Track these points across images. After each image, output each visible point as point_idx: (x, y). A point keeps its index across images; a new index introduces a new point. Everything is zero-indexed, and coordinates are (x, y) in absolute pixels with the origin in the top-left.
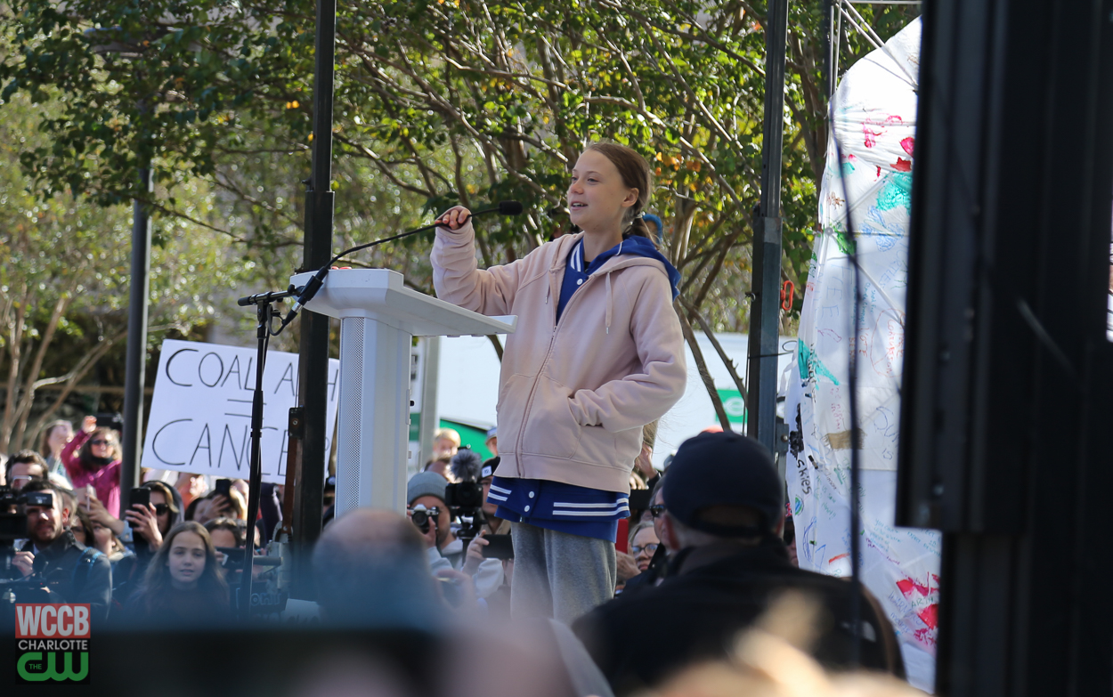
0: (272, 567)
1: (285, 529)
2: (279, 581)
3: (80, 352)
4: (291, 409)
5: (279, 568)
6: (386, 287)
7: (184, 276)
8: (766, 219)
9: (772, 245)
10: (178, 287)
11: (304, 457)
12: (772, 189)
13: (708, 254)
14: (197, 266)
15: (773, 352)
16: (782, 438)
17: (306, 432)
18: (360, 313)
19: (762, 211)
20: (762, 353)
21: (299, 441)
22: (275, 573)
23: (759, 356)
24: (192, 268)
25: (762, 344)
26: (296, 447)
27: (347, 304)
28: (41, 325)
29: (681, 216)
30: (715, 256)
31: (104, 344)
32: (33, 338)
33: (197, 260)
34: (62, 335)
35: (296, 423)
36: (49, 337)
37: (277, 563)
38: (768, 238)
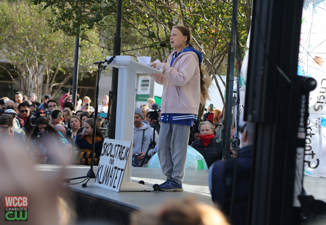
0: (104, 131)
1: (108, 121)
2: (106, 134)
3: (65, 76)
4: (110, 91)
5: (106, 131)
6: (130, 60)
7: (91, 58)
8: (232, 46)
9: (233, 53)
10: (89, 61)
11: (113, 103)
12: (233, 38)
13: (221, 55)
14: (94, 56)
15: (232, 80)
16: (234, 102)
17: (114, 97)
18: (123, 67)
19: (231, 44)
20: (230, 80)
21: (112, 99)
22: (105, 132)
23: (229, 81)
24: (93, 57)
25: (230, 78)
26: (111, 101)
27: (120, 65)
28: (54, 69)
29: (214, 45)
30: (223, 56)
31: (70, 75)
32: (53, 73)
33: (95, 55)
34: (60, 73)
35: (111, 95)
36: (56, 73)
37: (105, 130)
38: (232, 51)
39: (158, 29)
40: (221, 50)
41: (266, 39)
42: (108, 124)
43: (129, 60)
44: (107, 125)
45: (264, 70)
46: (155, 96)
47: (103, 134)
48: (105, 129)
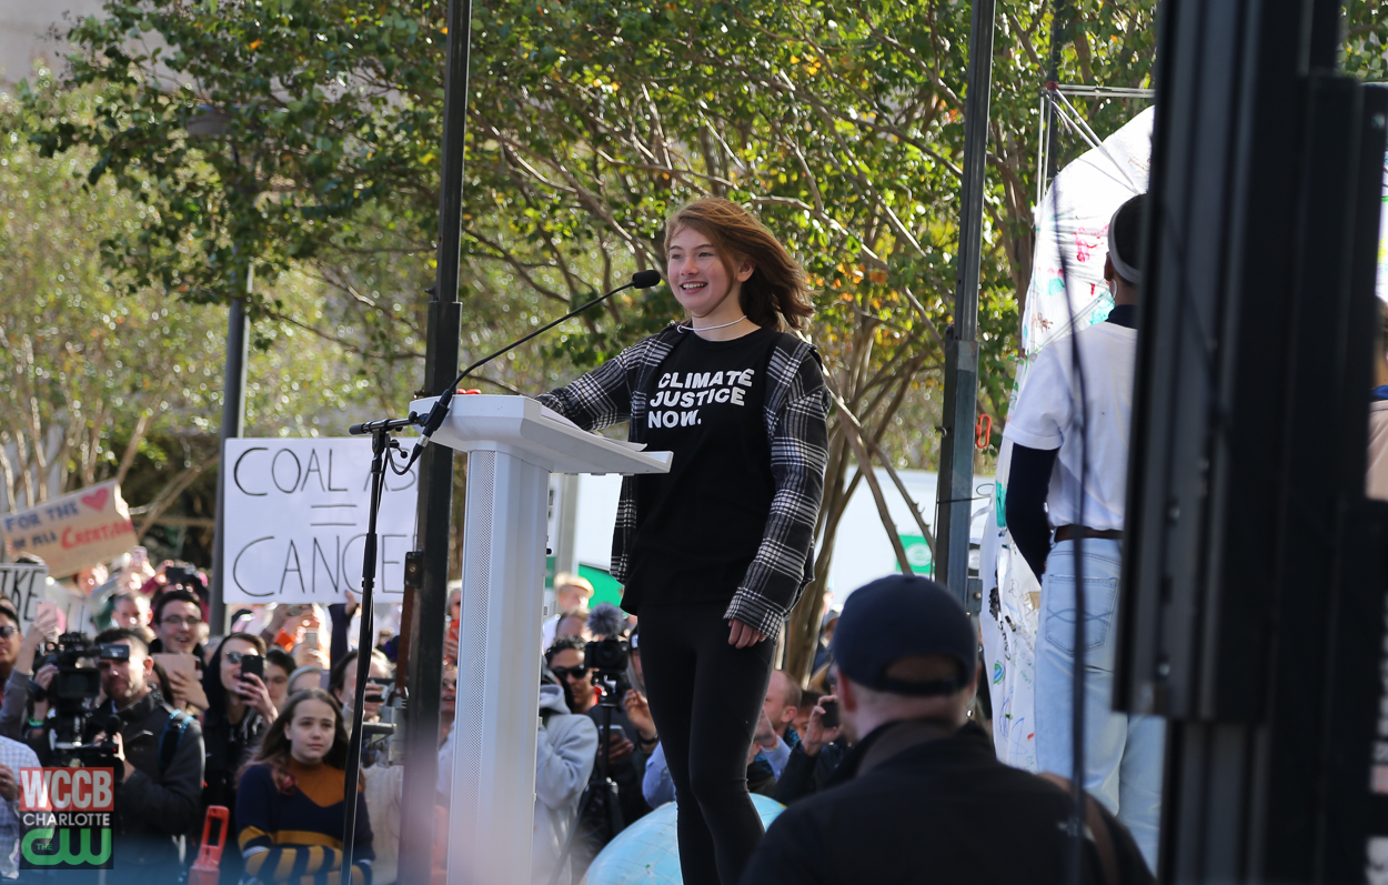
0: (383, 736)
1: (398, 691)
2: (390, 752)
3: (162, 478)
4: (408, 553)
5: (392, 737)
6: (522, 416)
7: (286, 394)
8: (961, 343)
9: (967, 373)
10: (279, 408)
11: (423, 609)
12: (967, 308)
13: (892, 379)
14: (302, 383)
15: (966, 496)
16: (975, 596)
17: (425, 580)
18: (491, 445)
19: (956, 333)
20: (953, 497)
21: (417, 590)
22: (386, 742)
23: (950, 501)
24: (296, 386)
25: (953, 487)
26: (412, 597)
27: (476, 436)
28: (119, 447)
29: (860, 335)
30: (899, 381)
31: (192, 470)
32: (109, 462)
33: (301, 376)
34: (142, 460)
35: (413, 569)
36: (128, 462)
37: (388, 731)
38: (962, 364)
39: (608, 262)
40: (890, 357)
41: (1218, 332)
42: (399, 702)
43: (520, 415)
44: (393, 709)
45: (1209, 476)
46: (582, 566)
47: (378, 752)
48: (389, 725)
